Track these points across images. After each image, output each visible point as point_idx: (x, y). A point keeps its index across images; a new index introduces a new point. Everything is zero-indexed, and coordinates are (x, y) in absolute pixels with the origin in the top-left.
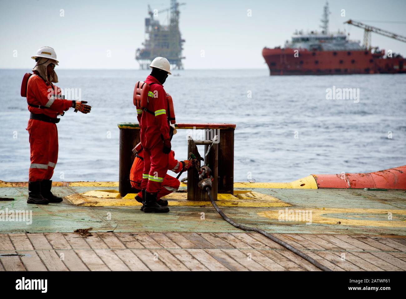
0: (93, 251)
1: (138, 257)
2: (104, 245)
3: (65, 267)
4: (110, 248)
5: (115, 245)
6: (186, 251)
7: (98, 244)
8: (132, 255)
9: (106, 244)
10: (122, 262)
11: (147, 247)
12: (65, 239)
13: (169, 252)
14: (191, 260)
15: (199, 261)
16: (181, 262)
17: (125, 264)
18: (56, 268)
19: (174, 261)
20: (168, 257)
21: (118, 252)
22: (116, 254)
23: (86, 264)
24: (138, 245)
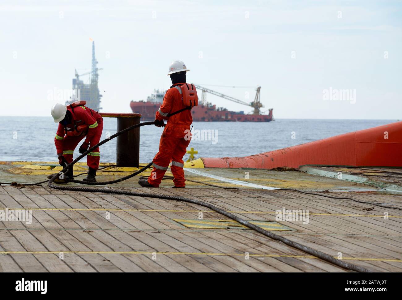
0: (25, 195)
1: (60, 199)
2: (34, 192)
4: (38, 194)
5: (42, 192)
6: (98, 196)
7: (29, 192)
8: (56, 197)
10: (47, 201)
11: (67, 194)
12: (3, 189)
13: (85, 197)
14: (101, 201)
15: (107, 201)
16: (93, 202)
17: (49, 202)
19: (88, 201)
20: (84, 199)
21: (44, 196)
22: (42, 197)
23: (18, 202)
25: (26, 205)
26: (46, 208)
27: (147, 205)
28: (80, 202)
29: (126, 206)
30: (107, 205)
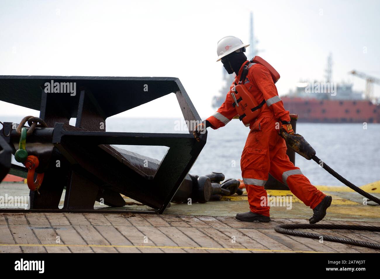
0: (135, 227)
1: (183, 233)
2: (147, 223)
3: (102, 237)
4: (152, 225)
5: (159, 224)
6: (237, 230)
7: (140, 222)
8: (177, 231)
9: (149, 222)
10: (165, 236)
11: (194, 226)
12: (105, 218)
13: (218, 230)
14: (241, 237)
15: (250, 237)
17: (168, 237)
18: (92, 238)
19: (223, 236)
20: (216, 234)
21: (162, 229)
22: (159, 230)
23: (126, 236)
24: (184, 224)
25: (137, 241)
26: (164, 245)
27: (307, 244)
28: (211, 238)
29: (276, 245)
30: (249, 242)
